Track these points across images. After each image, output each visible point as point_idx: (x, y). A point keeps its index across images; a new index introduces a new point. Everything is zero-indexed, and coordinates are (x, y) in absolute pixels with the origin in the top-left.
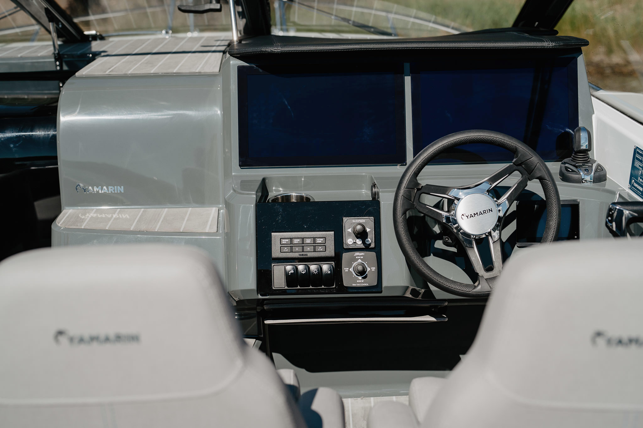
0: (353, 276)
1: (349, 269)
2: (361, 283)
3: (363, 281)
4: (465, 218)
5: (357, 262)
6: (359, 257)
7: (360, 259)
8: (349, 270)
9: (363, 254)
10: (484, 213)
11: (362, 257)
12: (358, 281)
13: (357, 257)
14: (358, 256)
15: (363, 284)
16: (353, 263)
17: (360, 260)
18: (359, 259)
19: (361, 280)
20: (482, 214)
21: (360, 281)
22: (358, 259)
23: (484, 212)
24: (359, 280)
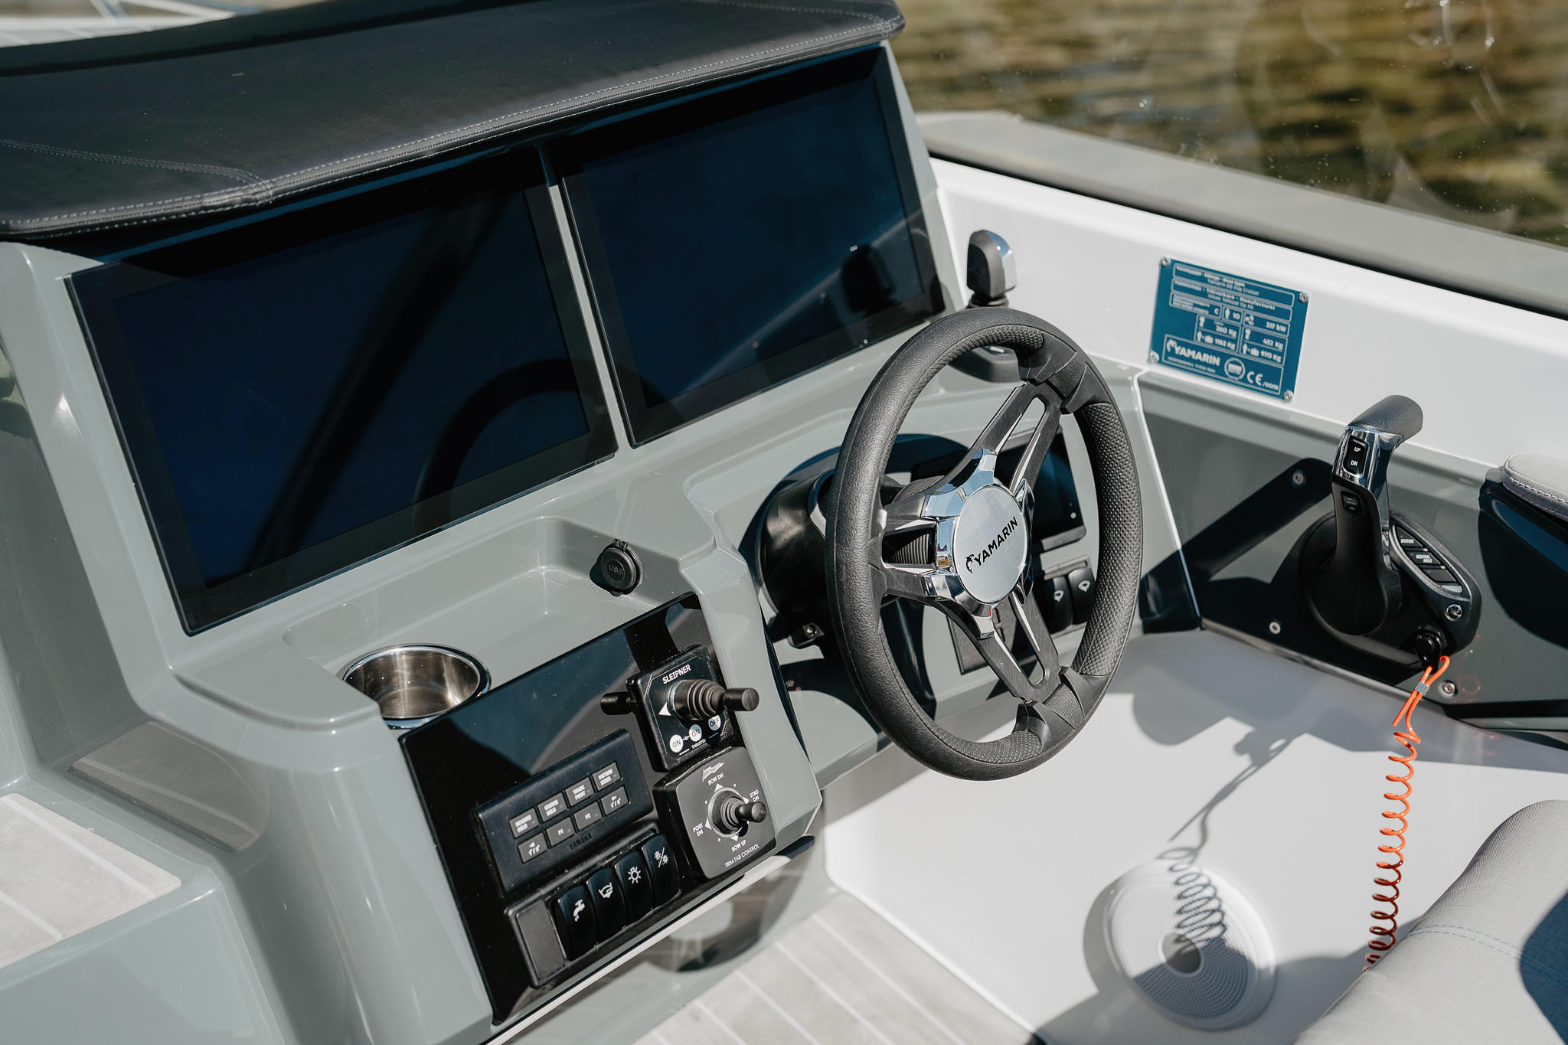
0: (719, 840)
1: (704, 824)
2: (743, 849)
3: (744, 841)
4: (973, 565)
5: (715, 796)
6: (715, 779)
7: (718, 782)
8: (704, 828)
9: (721, 765)
10: (1005, 534)
11: (721, 776)
12: (733, 849)
13: (710, 782)
14: (712, 776)
15: (748, 851)
16: (706, 802)
17: (718, 787)
18: (715, 783)
19: (739, 841)
20: (1003, 540)
21: (739, 846)
22: (714, 785)
23: (1005, 532)
24: (735, 843)
